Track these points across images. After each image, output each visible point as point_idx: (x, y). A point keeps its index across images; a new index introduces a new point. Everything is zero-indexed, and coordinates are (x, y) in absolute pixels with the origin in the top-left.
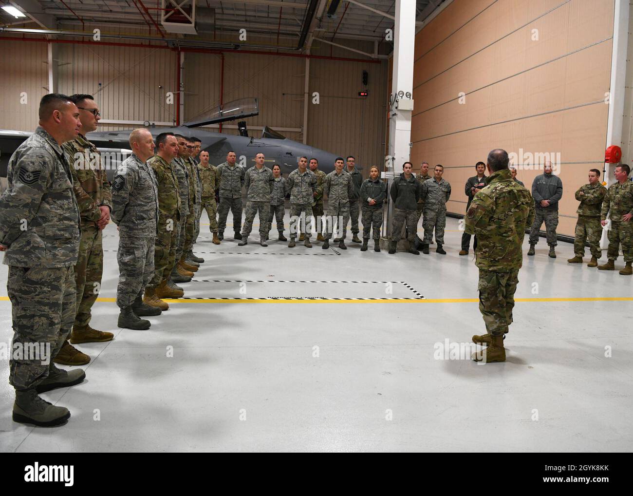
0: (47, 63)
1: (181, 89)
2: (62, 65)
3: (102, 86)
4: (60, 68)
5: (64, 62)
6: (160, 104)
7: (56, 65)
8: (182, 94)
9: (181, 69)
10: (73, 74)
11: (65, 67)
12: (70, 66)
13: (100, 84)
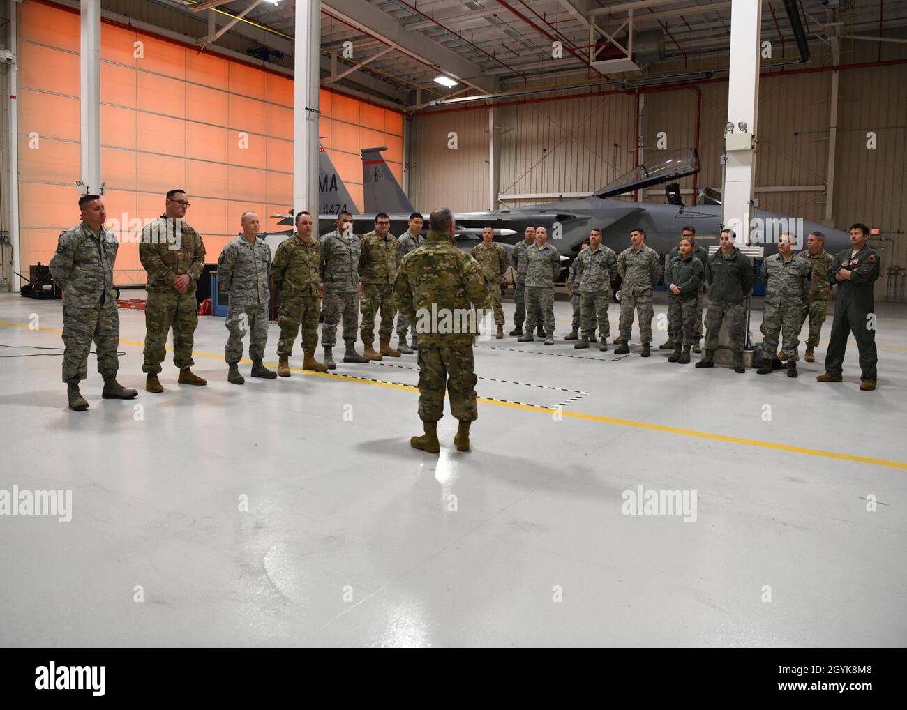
0: (488, 132)
1: (641, 144)
2: (505, 132)
3: (547, 152)
4: (503, 135)
5: (507, 129)
6: (615, 167)
7: (498, 133)
8: (641, 151)
9: (640, 118)
10: (516, 141)
11: (508, 135)
12: (513, 132)
13: (545, 150)
